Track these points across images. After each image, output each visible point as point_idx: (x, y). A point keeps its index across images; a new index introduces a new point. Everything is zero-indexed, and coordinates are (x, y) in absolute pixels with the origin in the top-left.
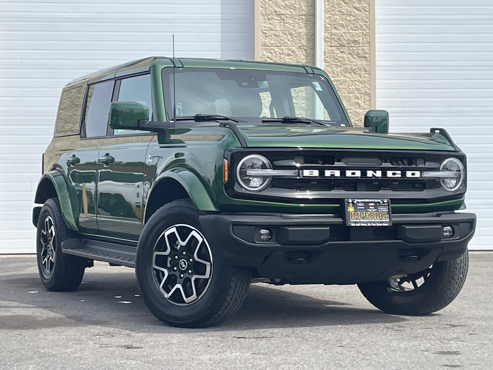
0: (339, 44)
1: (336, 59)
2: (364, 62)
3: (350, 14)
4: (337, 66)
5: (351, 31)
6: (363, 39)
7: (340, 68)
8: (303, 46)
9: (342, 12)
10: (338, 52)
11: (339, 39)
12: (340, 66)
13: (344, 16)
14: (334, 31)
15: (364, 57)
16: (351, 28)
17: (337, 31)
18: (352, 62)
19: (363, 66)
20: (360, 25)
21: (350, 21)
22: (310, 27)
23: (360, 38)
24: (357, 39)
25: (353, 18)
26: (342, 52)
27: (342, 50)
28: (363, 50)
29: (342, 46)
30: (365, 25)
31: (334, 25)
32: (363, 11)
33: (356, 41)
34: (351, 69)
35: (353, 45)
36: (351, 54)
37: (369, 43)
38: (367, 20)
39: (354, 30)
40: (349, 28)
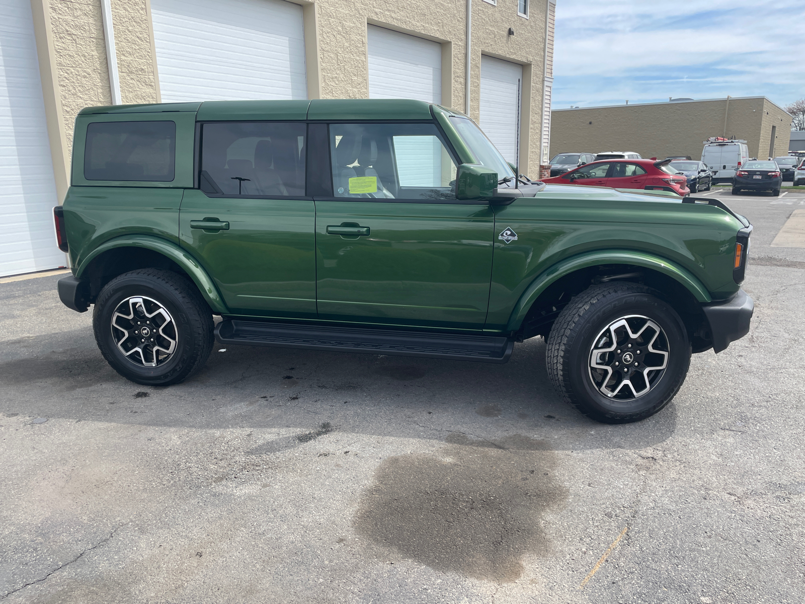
0: (128, 70)
1: (128, 85)
2: (152, 91)
3: (134, 42)
4: (129, 92)
5: (137, 60)
6: (148, 68)
7: (131, 94)
8: (97, 69)
9: (128, 40)
10: (129, 78)
11: (128, 66)
12: (132, 92)
13: (129, 44)
14: (123, 57)
15: (150, 85)
16: (137, 56)
17: (126, 58)
18: (141, 89)
19: (151, 94)
20: (144, 55)
21: (135, 49)
22: (101, 51)
23: (145, 67)
24: (143, 68)
25: (138, 47)
26: (132, 79)
27: (132, 77)
28: (149, 78)
29: (131, 72)
30: (148, 55)
31: (122, 51)
32: (145, 41)
33: (143, 69)
34: (142, 95)
35: (140, 73)
36: (140, 82)
37: (153, 72)
38: (149, 51)
39: (139, 59)
40: (135, 56)
